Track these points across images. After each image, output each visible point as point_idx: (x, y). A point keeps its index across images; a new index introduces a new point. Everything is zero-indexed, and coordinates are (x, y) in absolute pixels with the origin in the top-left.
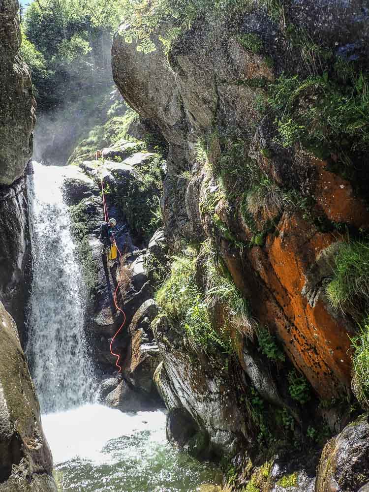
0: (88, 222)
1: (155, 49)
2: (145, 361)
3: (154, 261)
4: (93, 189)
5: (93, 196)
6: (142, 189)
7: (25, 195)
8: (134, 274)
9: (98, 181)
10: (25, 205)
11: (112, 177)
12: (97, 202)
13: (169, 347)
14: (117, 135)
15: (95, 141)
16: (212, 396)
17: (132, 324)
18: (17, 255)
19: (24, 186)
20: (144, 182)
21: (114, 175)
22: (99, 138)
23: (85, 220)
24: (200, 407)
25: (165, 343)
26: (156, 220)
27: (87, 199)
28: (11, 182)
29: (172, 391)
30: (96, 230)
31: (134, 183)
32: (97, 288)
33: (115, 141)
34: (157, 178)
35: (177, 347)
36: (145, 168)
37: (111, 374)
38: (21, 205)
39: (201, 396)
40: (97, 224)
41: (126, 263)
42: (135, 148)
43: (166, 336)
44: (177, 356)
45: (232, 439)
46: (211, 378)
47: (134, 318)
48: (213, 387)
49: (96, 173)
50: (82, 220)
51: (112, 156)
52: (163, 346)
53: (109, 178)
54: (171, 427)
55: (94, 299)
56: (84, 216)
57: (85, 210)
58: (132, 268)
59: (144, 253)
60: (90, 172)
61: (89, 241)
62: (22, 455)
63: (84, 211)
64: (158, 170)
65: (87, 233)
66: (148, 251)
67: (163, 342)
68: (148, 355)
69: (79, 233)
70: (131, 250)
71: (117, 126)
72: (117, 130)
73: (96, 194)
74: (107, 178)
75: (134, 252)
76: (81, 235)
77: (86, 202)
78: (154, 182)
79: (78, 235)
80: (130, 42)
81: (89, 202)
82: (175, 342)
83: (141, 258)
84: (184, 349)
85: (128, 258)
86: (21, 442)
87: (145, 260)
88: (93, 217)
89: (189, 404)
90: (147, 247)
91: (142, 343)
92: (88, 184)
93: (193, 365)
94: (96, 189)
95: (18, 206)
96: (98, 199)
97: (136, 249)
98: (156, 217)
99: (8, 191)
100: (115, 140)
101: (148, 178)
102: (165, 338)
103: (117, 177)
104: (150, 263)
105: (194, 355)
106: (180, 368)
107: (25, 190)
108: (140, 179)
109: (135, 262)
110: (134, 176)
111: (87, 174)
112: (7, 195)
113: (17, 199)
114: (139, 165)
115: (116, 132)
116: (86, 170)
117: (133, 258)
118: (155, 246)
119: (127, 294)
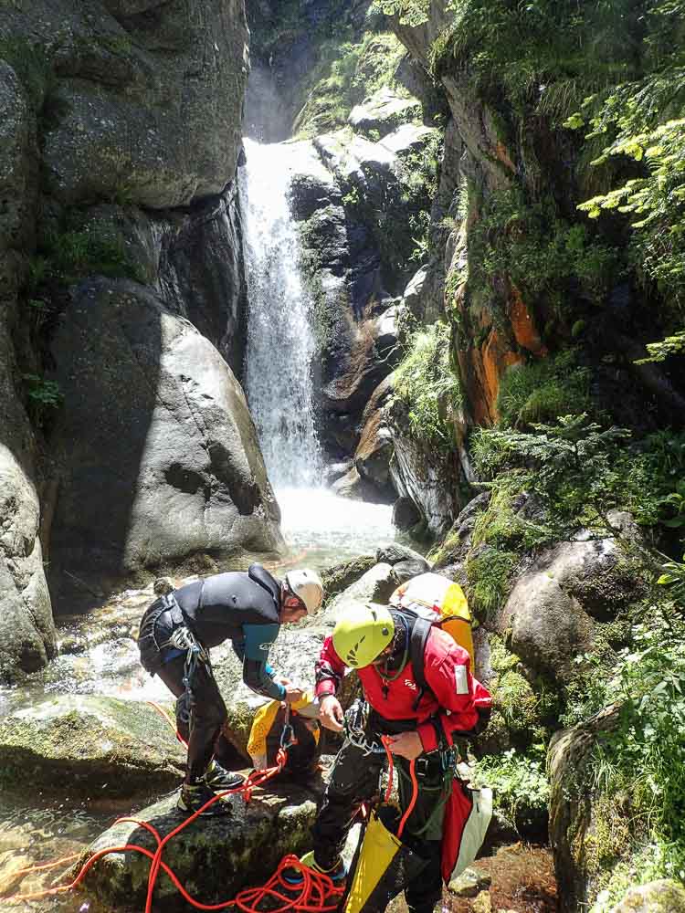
0: (322, 249)
1: (427, 20)
2: (381, 449)
3: (409, 317)
4: (331, 193)
5: (331, 206)
6: (405, 198)
7: (237, 205)
8: (380, 334)
9: (340, 178)
10: (238, 223)
11: (361, 174)
12: (336, 216)
13: (399, 433)
14: (377, 77)
15: (341, 86)
16: (432, 484)
17: (370, 402)
18: (231, 299)
19: (236, 191)
20: (409, 186)
21: (364, 171)
22: (347, 79)
23: (318, 246)
24: (421, 494)
25: (396, 429)
26: (421, 252)
27: (322, 211)
28: (220, 189)
29: (401, 480)
30: (333, 263)
31: (393, 188)
32: (329, 348)
33: (374, 91)
34: (430, 178)
35: (405, 435)
36: (414, 158)
37: (340, 459)
38: (232, 223)
39: (423, 483)
40: (336, 253)
41: (371, 316)
42: (404, 114)
43: (398, 421)
44: (405, 443)
45: (442, 521)
46: (432, 467)
47: (374, 394)
48: (433, 476)
49: (337, 163)
50: (313, 246)
51: (365, 128)
52: (393, 431)
53: (357, 175)
54: (396, 516)
55: (325, 363)
56: (316, 240)
57: (318, 228)
58: (378, 324)
59: (398, 303)
60: (328, 160)
61: (323, 280)
62: (260, 501)
63: (318, 231)
64: (434, 164)
65: (321, 266)
66: (403, 302)
67: (393, 427)
68: (387, 442)
69: (309, 266)
70: (379, 297)
71: (380, 57)
72: (379, 67)
73: (337, 201)
74: (354, 174)
75: (383, 301)
76: (312, 269)
77: (321, 215)
78: (424, 185)
79: (308, 269)
80: (391, 14)
81: (325, 217)
82: (404, 429)
83: (392, 311)
84: (411, 437)
85: (374, 310)
86: (259, 492)
87: (398, 314)
88: (329, 241)
89: (413, 492)
90: (402, 294)
91: (381, 426)
92: (325, 184)
93: (418, 453)
94: (337, 193)
95: (229, 226)
96: (339, 211)
97: (387, 297)
98: (419, 248)
99: (217, 205)
100: (373, 87)
101: (416, 179)
102: (395, 424)
103: (370, 175)
104: (403, 320)
105: (419, 443)
106: (407, 455)
107: (236, 197)
108: (404, 180)
109: (383, 315)
110: (396, 174)
111: (325, 163)
112: (217, 210)
113: (228, 214)
114: (405, 152)
115: (376, 71)
116: (324, 156)
117: (381, 309)
118: (413, 294)
119: (369, 361)
